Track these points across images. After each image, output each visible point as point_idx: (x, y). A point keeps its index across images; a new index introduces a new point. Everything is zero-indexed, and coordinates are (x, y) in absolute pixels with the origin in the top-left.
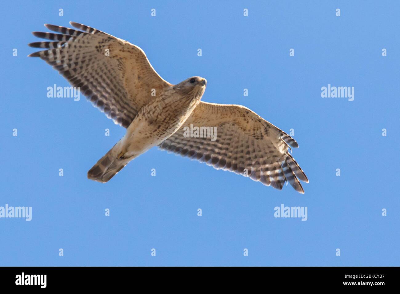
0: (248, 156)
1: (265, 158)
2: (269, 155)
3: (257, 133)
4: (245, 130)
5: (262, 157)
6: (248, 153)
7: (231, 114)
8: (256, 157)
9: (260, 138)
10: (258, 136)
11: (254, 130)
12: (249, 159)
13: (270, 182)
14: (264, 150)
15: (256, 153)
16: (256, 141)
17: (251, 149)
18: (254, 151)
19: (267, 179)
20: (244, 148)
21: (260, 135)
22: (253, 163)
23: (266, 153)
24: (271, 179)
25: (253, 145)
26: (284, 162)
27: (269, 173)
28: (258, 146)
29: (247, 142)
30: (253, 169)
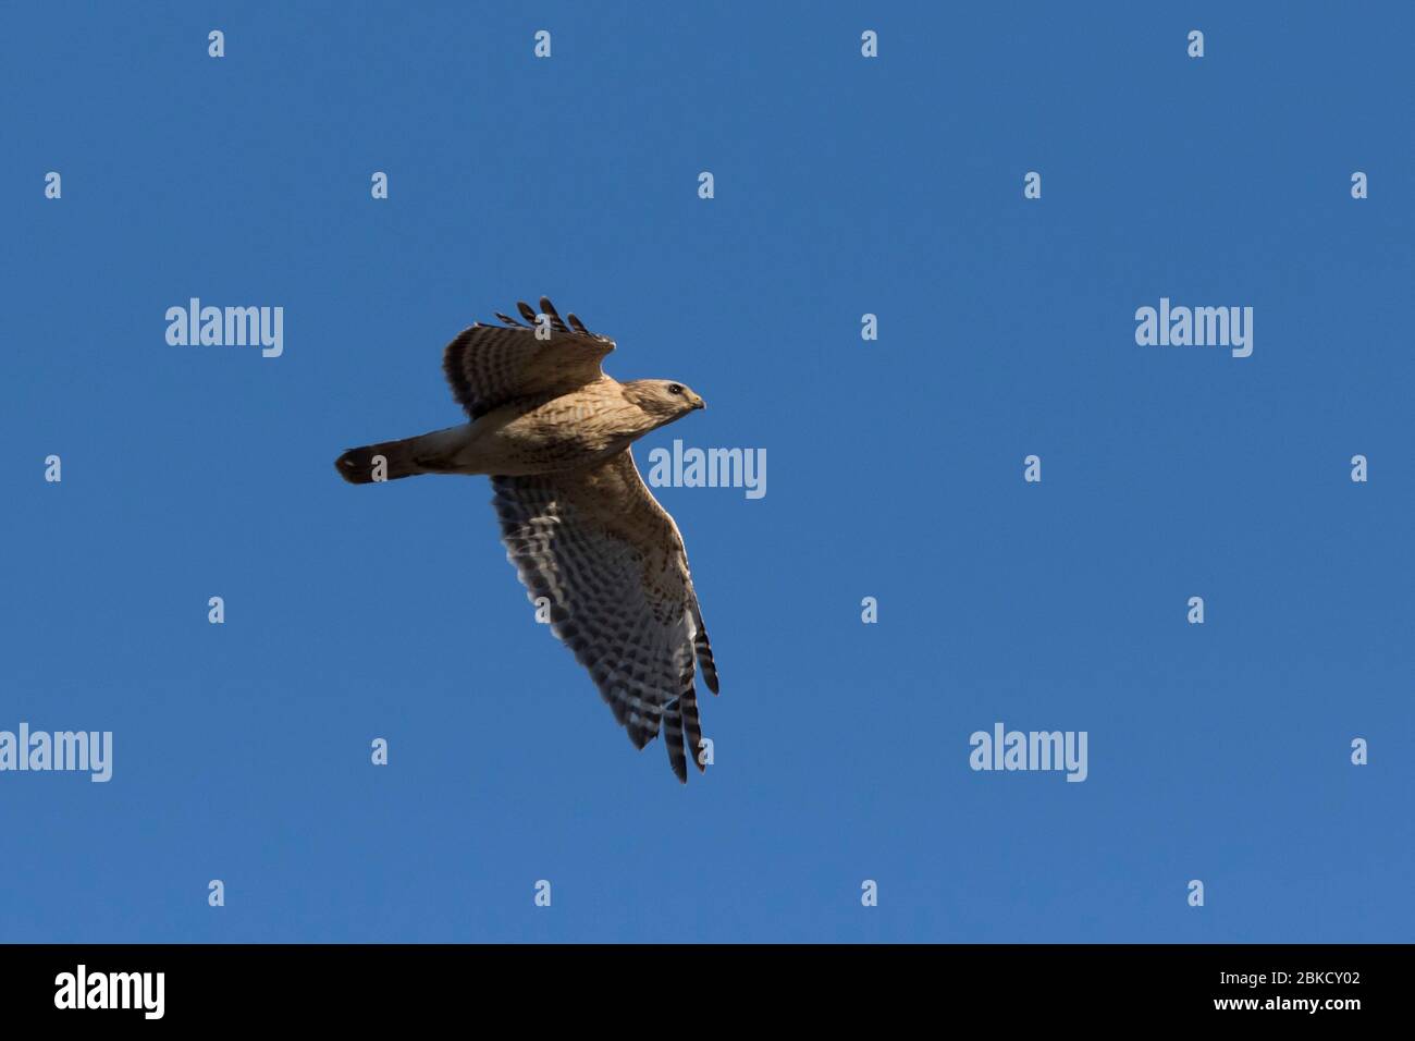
0: (619, 643)
1: (647, 669)
2: (658, 666)
3: (665, 606)
4: (649, 585)
5: (644, 661)
6: (624, 637)
7: (650, 525)
8: (633, 655)
9: (664, 619)
10: (662, 614)
11: (665, 596)
12: (619, 651)
13: (628, 722)
14: (657, 650)
15: (639, 648)
16: (653, 621)
17: (633, 633)
18: (637, 641)
19: (627, 713)
20: (622, 621)
21: (667, 614)
22: (621, 664)
23: (656, 659)
24: (634, 718)
25: (643, 626)
26: (675, 698)
27: (637, 702)
28: (650, 635)
29: (637, 613)
30: (613, 676)
